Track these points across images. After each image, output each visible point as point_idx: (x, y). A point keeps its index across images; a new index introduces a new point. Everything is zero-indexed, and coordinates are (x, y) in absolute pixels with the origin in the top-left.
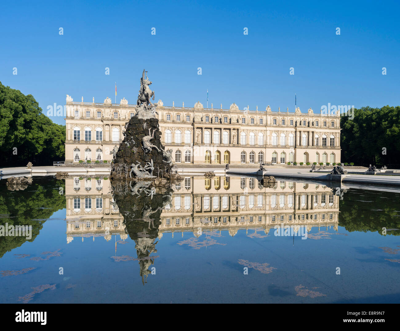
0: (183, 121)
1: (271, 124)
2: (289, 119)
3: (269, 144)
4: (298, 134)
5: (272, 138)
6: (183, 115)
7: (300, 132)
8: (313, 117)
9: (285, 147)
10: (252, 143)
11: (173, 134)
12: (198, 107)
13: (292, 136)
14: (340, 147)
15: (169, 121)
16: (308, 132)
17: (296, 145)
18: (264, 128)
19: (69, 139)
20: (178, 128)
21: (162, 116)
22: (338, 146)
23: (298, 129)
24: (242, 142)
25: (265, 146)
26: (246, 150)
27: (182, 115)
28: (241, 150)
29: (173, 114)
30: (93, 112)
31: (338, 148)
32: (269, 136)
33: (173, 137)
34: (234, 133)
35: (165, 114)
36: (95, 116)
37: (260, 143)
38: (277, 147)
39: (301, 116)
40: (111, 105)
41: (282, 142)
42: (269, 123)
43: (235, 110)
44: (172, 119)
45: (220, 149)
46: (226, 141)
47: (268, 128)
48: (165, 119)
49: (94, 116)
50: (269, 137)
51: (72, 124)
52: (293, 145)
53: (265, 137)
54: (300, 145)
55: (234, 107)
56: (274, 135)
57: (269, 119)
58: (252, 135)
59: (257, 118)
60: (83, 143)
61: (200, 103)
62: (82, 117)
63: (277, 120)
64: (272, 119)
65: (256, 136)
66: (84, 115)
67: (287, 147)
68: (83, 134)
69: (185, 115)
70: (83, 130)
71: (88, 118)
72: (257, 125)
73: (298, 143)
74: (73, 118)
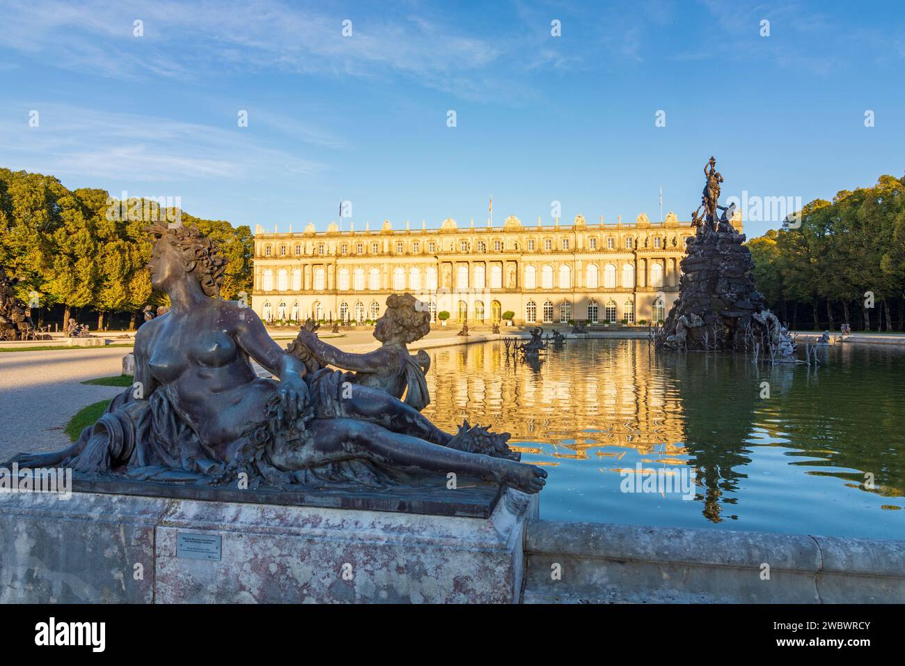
0: (423, 251)
1: (584, 248)
2: (622, 237)
3: (580, 285)
4: (641, 264)
5: (588, 274)
6: (423, 243)
7: (645, 260)
8: (677, 230)
9: (616, 291)
10: (547, 284)
11: (407, 274)
12: (448, 227)
13: (628, 269)
15: (400, 253)
16: (664, 259)
17: (636, 286)
18: (571, 257)
19: (258, 289)
20: (415, 265)
21: (389, 244)
24: (526, 283)
25: (572, 290)
26: (535, 298)
27: (421, 242)
28: (527, 298)
29: (408, 242)
30: (290, 248)
32: (580, 270)
33: (407, 279)
34: (511, 268)
35: (394, 242)
36: (292, 252)
37: (565, 283)
39: (647, 228)
40: (314, 234)
41: (609, 283)
42: (580, 246)
43: (514, 228)
44: (405, 251)
46: (496, 283)
47: (578, 256)
48: (394, 251)
49: (290, 253)
50: (580, 274)
51: (262, 266)
52: (632, 285)
53: (574, 273)
54: (646, 286)
55: (513, 222)
56: (592, 269)
57: (581, 239)
58: (547, 270)
59: (557, 238)
60: (276, 293)
61: (452, 220)
62: (275, 255)
63: (598, 240)
64: (586, 238)
65: (556, 273)
66: (278, 253)
67: (618, 290)
68: (275, 280)
69: (426, 242)
70: (275, 274)
71: (284, 256)
72: (556, 252)
73: (641, 283)
74: (262, 257)
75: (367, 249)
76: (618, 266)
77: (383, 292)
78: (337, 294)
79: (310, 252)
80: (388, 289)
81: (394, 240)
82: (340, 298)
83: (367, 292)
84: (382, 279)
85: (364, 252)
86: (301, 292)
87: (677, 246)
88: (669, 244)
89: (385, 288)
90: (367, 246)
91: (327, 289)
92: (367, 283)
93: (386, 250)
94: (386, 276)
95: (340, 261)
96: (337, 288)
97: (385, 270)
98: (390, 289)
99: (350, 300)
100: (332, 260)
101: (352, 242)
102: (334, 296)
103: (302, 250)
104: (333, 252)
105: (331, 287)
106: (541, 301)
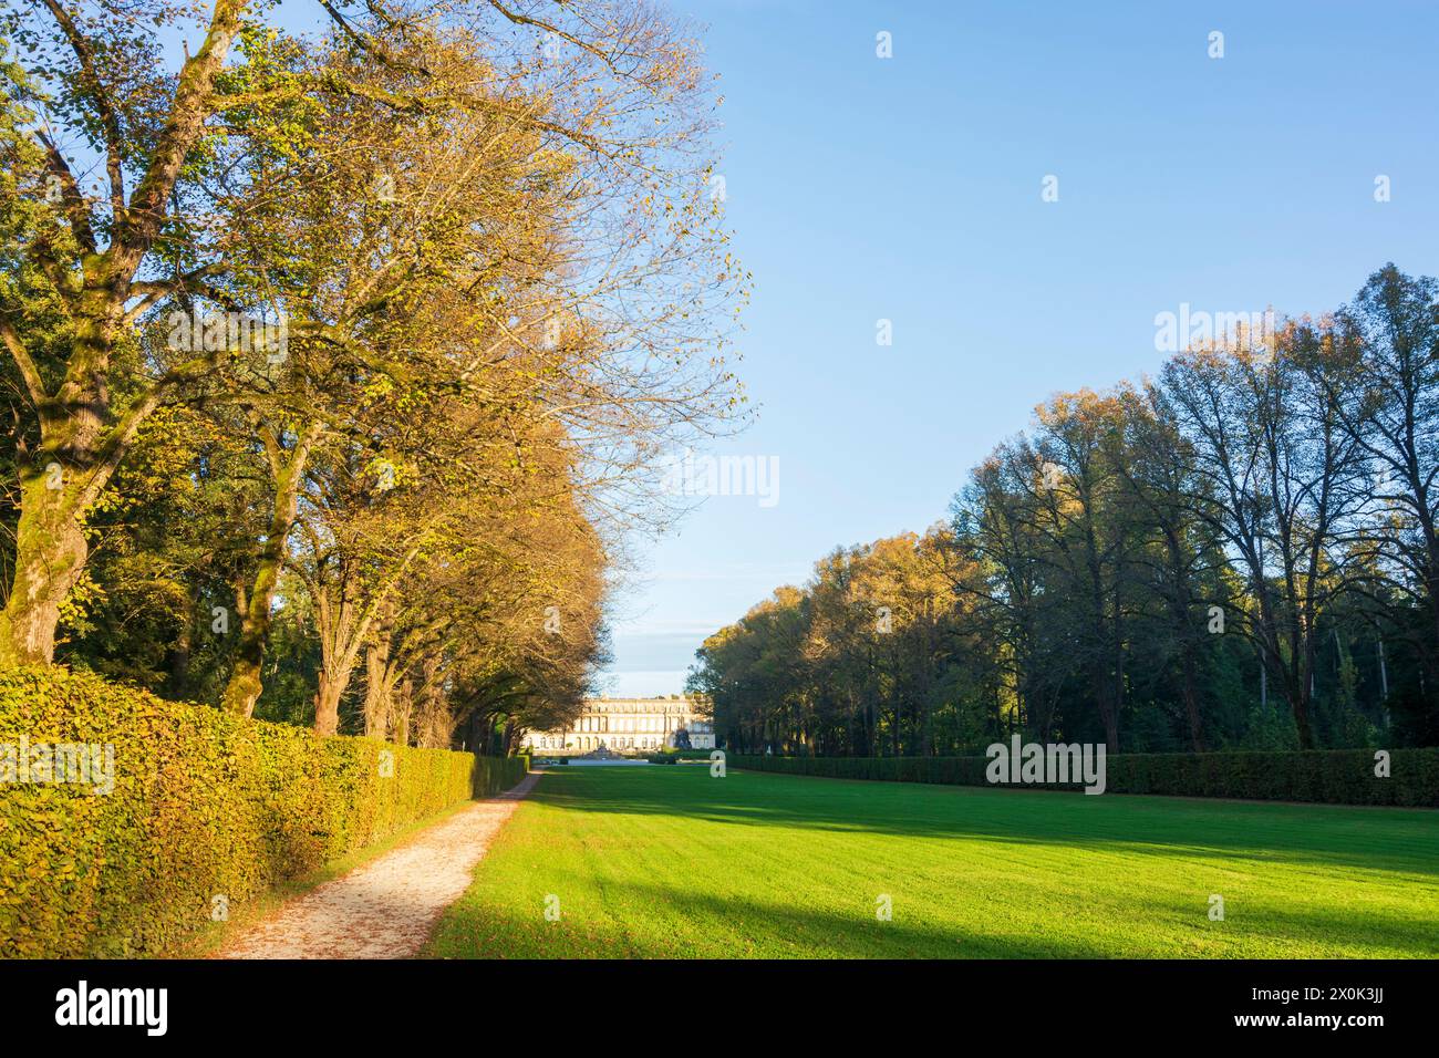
4: (668, 720)
9: (655, 733)
10: (621, 729)
13: (662, 722)
18: (633, 715)
23: (668, 715)
24: (612, 727)
26: (616, 736)
28: (612, 736)
34: (603, 720)
37: (630, 729)
38: (647, 732)
41: (652, 729)
45: (589, 735)
46: (595, 728)
47: (637, 715)
53: (635, 724)
56: (644, 721)
57: (640, 706)
58: (621, 721)
59: (627, 706)
65: (625, 723)
72: (627, 712)
73: (668, 729)
106: (618, 737)
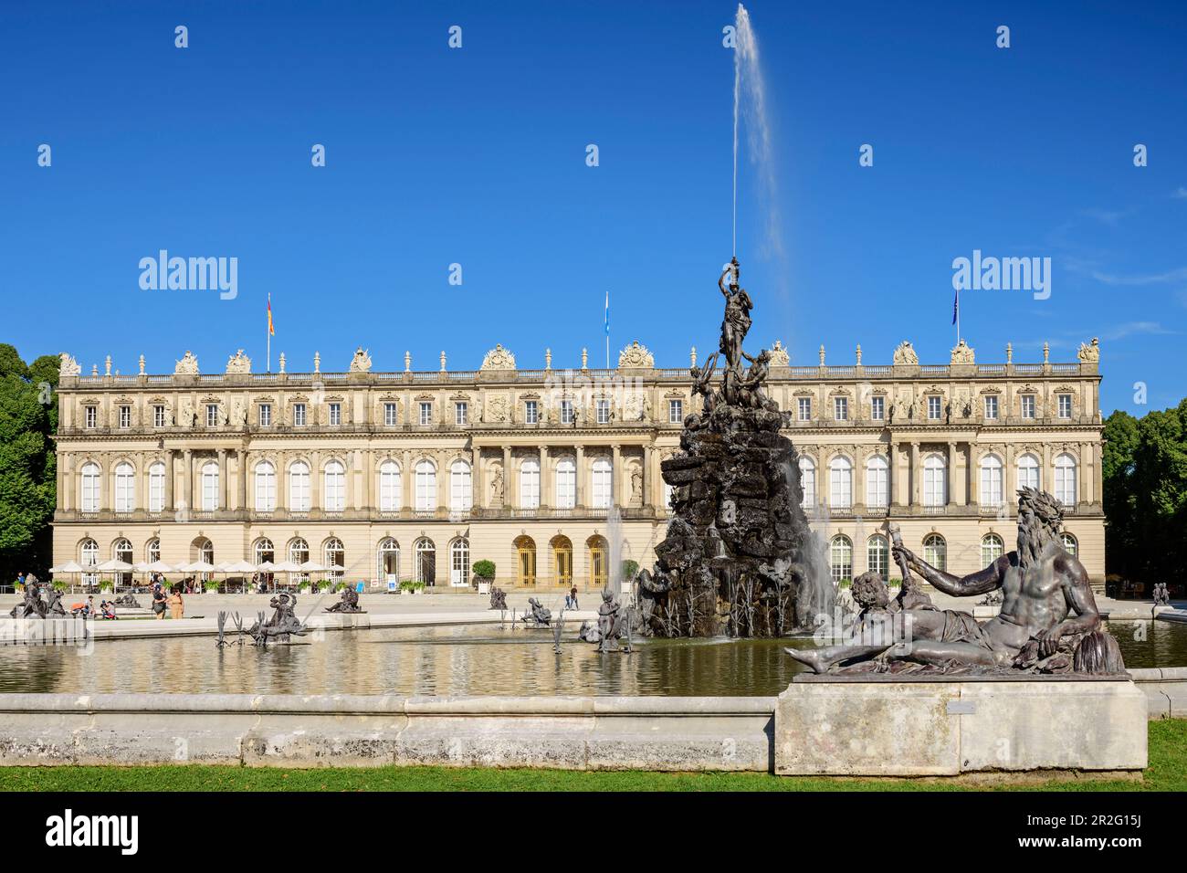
0: (442, 423)
2: (864, 397)
6: (443, 402)
7: (909, 448)
9: (849, 515)
11: (407, 477)
12: (498, 367)
13: (880, 464)
14: (1099, 509)
15: (391, 428)
16: (946, 448)
17: (891, 503)
19: (66, 508)
20: (425, 456)
21: (367, 407)
22: (1090, 500)
23: (898, 435)
27: (439, 402)
29: (408, 401)
30: (141, 409)
31: (1089, 510)
33: (407, 487)
35: (377, 402)
36: (146, 421)
40: (196, 379)
41: (838, 494)
43: (638, 372)
45: (569, 530)
46: (604, 496)
48: (377, 423)
49: (140, 424)
51: (74, 455)
52: (882, 501)
54: (911, 503)
55: (636, 358)
60: (108, 518)
61: (505, 353)
62: (107, 426)
63: (815, 402)
64: (790, 397)
66: (112, 421)
67: (857, 512)
68: (107, 488)
69: (447, 402)
70: (107, 474)
71: (126, 429)
74: (77, 435)
75: (316, 416)
76: (855, 458)
77: (354, 516)
78: (248, 522)
79: (185, 423)
80: (363, 508)
81: (376, 396)
82: (255, 531)
83: (316, 515)
84: (351, 486)
85: (310, 421)
86: (168, 514)
87: (972, 419)
88: (957, 414)
89: (358, 505)
90: (316, 409)
91: (224, 509)
92: (316, 494)
93: (359, 418)
94: (359, 479)
95: (255, 444)
96: (250, 505)
97: (358, 465)
98: (369, 509)
99: (280, 536)
100: (236, 443)
101: (281, 399)
102: (240, 528)
103: (168, 415)
104: (238, 423)
105: (234, 504)
